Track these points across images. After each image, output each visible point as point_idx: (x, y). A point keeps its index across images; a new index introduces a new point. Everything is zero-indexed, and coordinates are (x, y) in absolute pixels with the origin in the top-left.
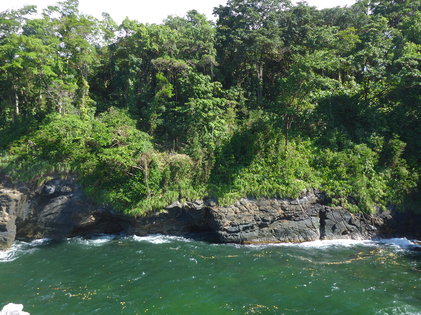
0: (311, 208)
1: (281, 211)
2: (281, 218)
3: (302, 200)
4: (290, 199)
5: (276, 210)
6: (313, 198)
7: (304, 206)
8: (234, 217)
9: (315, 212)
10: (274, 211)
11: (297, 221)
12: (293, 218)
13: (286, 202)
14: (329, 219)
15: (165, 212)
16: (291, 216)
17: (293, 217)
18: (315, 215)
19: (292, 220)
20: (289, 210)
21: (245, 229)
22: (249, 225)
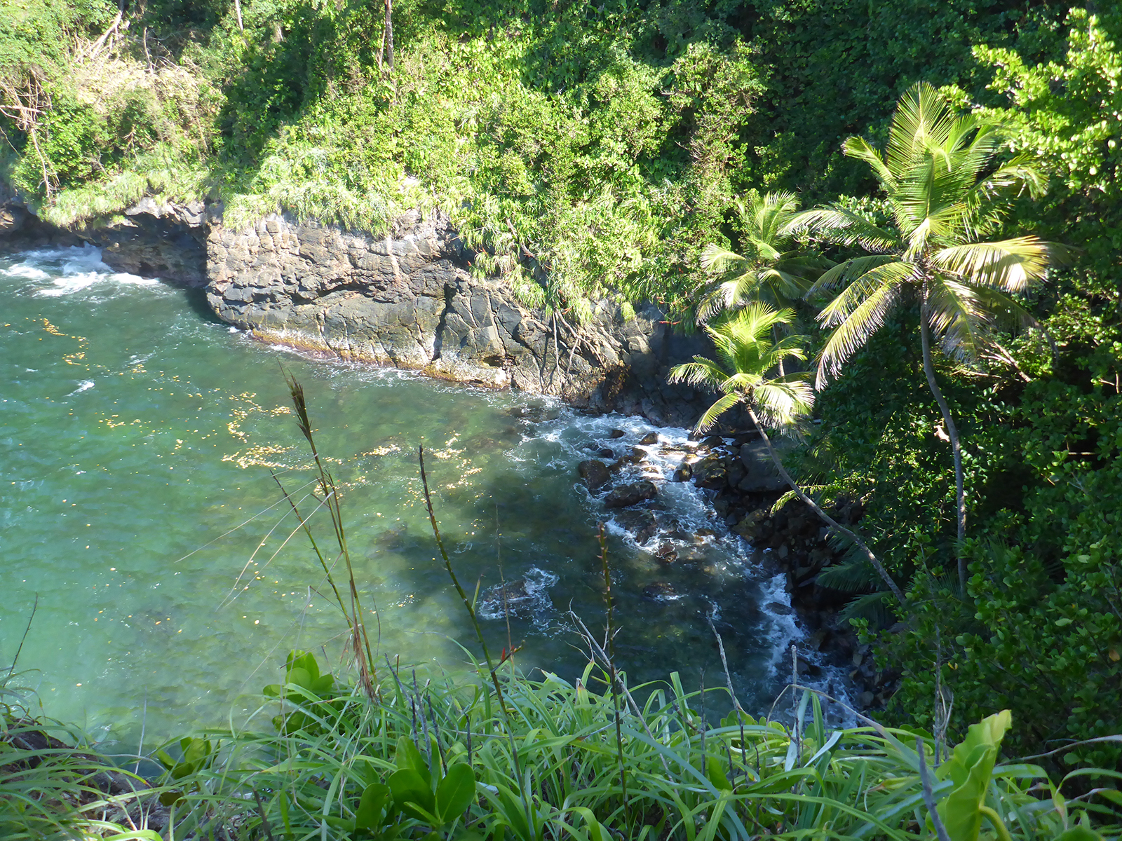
0: (426, 271)
1: (347, 266)
2: (342, 286)
3: (400, 244)
4: (370, 237)
5: (335, 262)
6: (429, 242)
7: (402, 261)
8: (242, 264)
9: (434, 285)
10: (328, 263)
11: (380, 302)
12: (371, 291)
13: (360, 243)
14: (457, 313)
15: (126, 222)
16: (367, 285)
17: (372, 288)
18: (431, 292)
19: (369, 296)
20: (364, 267)
21: (259, 299)
22: (263, 292)
